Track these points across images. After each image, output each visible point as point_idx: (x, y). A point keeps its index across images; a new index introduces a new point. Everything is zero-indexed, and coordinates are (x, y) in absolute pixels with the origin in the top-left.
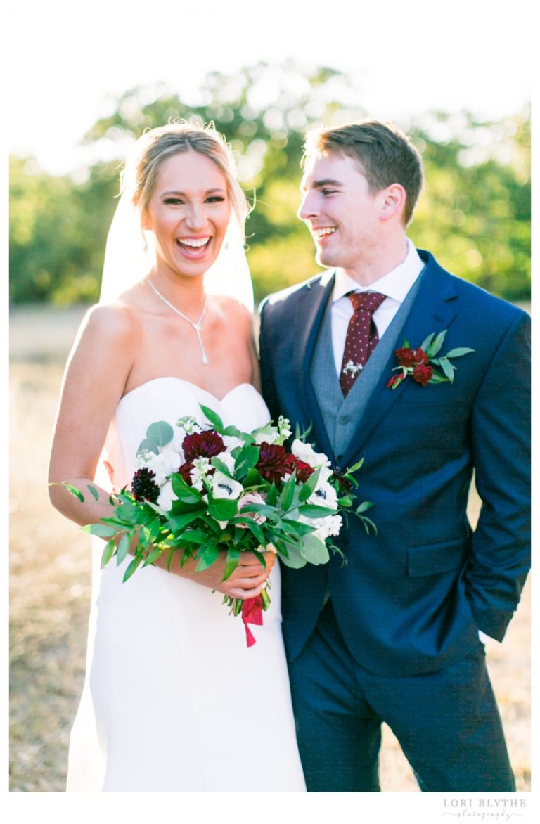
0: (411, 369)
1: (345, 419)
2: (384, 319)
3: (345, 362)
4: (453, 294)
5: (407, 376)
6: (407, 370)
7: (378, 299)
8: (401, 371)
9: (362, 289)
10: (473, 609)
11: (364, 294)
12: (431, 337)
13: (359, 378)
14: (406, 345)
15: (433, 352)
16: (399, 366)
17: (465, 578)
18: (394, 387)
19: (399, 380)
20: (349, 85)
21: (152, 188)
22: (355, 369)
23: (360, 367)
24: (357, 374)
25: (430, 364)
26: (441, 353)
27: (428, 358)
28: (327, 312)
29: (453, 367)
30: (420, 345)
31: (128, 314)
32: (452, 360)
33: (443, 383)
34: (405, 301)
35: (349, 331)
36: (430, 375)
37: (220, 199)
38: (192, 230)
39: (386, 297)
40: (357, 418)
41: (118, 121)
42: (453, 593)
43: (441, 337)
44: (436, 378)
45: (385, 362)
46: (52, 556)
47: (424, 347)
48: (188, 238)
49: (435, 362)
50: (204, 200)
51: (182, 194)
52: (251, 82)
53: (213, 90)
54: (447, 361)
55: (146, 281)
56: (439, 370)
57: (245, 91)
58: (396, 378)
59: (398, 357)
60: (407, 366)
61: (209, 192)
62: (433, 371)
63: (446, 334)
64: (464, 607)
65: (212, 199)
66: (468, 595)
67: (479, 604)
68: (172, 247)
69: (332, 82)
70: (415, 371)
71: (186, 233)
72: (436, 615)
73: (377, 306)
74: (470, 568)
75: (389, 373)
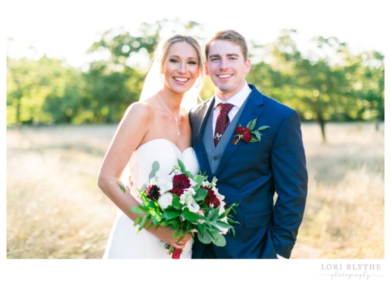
0: (242, 136)
1: (215, 158)
2: (232, 115)
3: (215, 134)
4: (262, 103)
5: (241, 139)
6: (240, 136)
7: (231, 106)
8: (238, 137)
9: (224, 103)
10: (274, 244)
11: (224, 105)
12: (250, 122)
13: (221, 140)
14: (240, 126)
15: (252, 128)
16: (237, 134)
17: (271, 230)
18: (235, 144)
20: (202, 29)
21: (166, 54)
22: (219, 137)
23: (221, 135)
24: (220, 139)
25: (251, 133)
26: (255, 129)
27: (249, 131)
28: (211, 112)
29: (260, 134)
30: (246, 125)
31: (149, 108)
32: (260, 131)
33: (256, 142)
34: (241, 107)
35: (218, 120)
36: (250, 139)
37: (194, 63)
38: (180, 73)
39: (233, 106)
41: (103, 44)
42: (266, 236)
43: (255, 121)
44: (253, 140)
45: (232, 133)
46: (77, 231)
47: (248, 126)
48: (178, 77)
49: (253, 132)
50: (187, 62)
51: (178, 57)
52: (160, 27)
53: (144, 31)
54: (258, 132)
55: (157, 94)
56: (254, 135)
57: (158, 31)
58: (236, 140)
59: (237, 131)
60: (240, 134)
61: (190, 58)
62: (252, 136)
63: (257, 120)
64: (270, 243)
65: (191, 62)
66: (271, 237)
67: (276, 242)
68: (171, 80)
69: (195, 28)
70: (244, 136)
71: (178, 75)
72: (258, 245)
73: (230, 109)
74: (273, 225)
75: (233, 138)
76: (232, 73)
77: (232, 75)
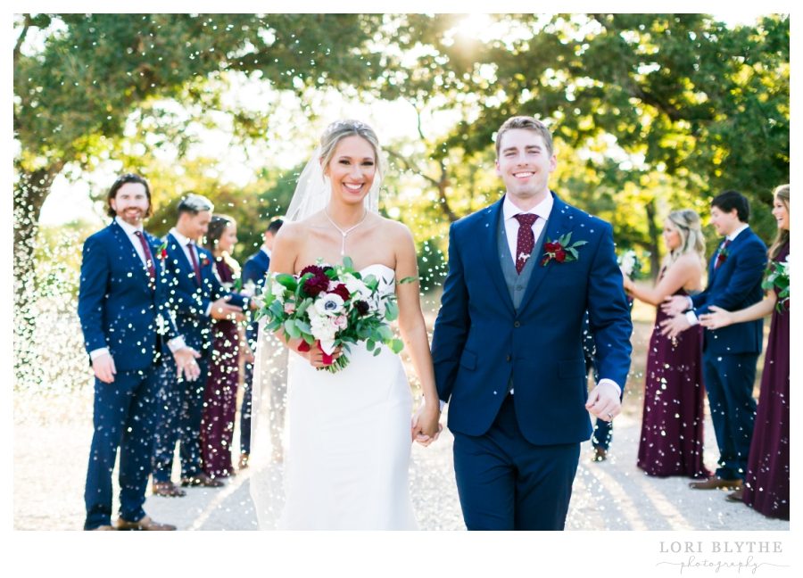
0: (554, 254)
1: (520, 287)
2: (538, 229)
3: (518, 254)
5: (552, 258)
6: (552, 255)
7: (534, 217)
8: (548, 255)
9: (525, 212)
11: (525, 215)
12: (563, 236)
13: (528, 261)
14: (549, 241)
15: (565, 244)
16: (547, 252)
18: (544, 265)
19: (547, 261)
21: (333, 153)
22: (525, 257)
23: (528, 255)
24: (526, 259)
25: (565, 251)
27: (562, 247)
29: (577, 252)
32: (577, 248)
33: (573, 260)
35: (519, 235)
36: (565, 257)
37: (371, 164)
38: (352, 179)
39: (538, 216)
40: (525, 286)
43: (569, 235)
44: (568, 259)
45: (540, 251)
47: (560, 241)
49: (567, 249)
50: (362, 163)
54: (573, 248)
56: (570, 253)
58: (545, 260)
59: (546, 247)
60: (552, 252)
61: (365, 159)
62: (567, 254)
63: (572, 234)
65: (367, 163)
70: (556, 255)
73: (533, 221)
75: (542, 258)
76: (533, 170)
77: (534, 173)
